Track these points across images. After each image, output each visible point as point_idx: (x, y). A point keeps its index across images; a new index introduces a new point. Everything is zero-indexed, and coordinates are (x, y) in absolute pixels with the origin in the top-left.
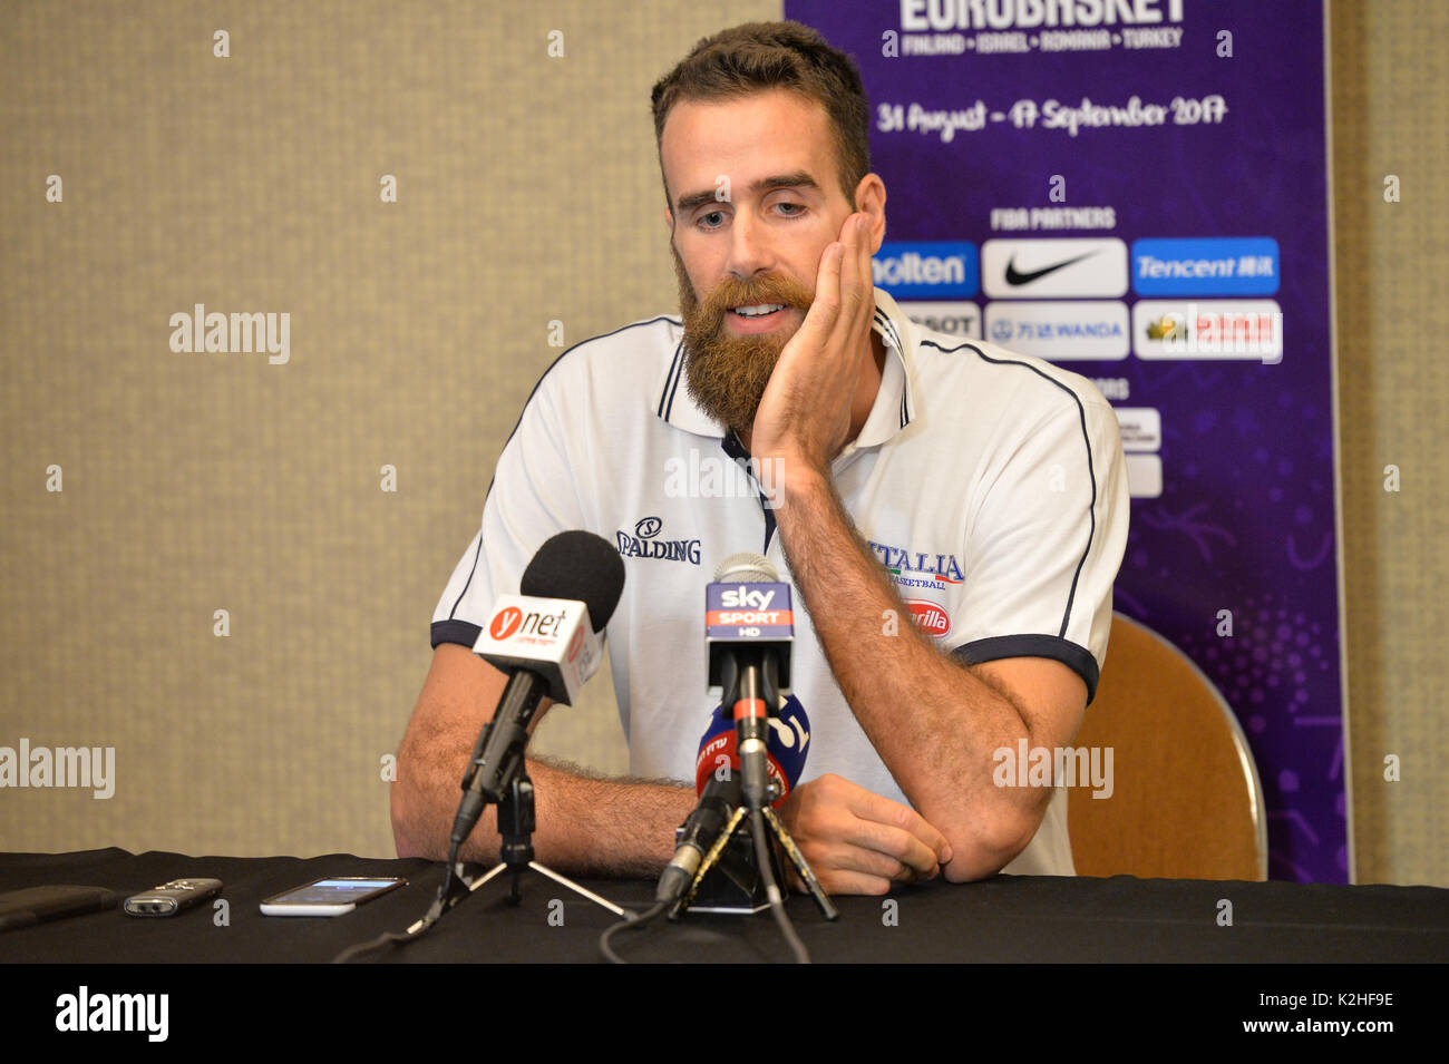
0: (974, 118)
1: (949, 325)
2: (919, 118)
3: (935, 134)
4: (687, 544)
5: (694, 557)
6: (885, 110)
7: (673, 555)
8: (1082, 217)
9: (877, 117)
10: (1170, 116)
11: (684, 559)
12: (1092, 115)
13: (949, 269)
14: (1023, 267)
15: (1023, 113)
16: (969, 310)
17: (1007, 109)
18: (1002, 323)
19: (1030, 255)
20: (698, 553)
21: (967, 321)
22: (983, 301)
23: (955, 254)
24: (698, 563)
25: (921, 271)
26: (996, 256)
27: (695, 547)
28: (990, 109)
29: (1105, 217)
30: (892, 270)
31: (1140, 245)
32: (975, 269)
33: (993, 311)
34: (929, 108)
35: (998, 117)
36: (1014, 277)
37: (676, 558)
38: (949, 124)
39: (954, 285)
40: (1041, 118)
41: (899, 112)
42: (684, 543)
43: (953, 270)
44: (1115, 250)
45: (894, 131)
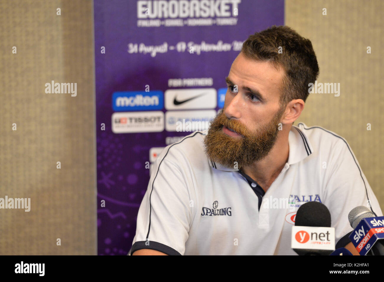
0: (163, 48)
1: (153, 120)
2: (143, 48)
3: (149, 54)
4: (226, 209)
5: (229, 213)
6: (131, 46)
7: (222, 214)
8: (201, 82)
9: (128, 48)
10: (232, 48)
11: (225, 215)
12: (205, 47)
13: (154, 100)
14: (179, 99)
15: (181, 47)
16: (160, 114)
17: (175, 45)
18: (172, 118)
19: (182, 95)
20: (230, 212)
21: (159, 118)
22: (164, 111)
23: (155, 95)
24: (231, 215)
25: (143, 101)
26: (170, 95)
27: (229, 210)
28: (169, 45)
29: (209, 81)
30: (132, 101)
31: (221, 91)
32: (162, 100)
33: (169, 115)
34: (147, 45)
35: (172, 48)
36: (176, 103)
37: (223, 215)
38: (154, 51)
39: (155, 106)
40: (187, 48)
41: (136, 46)
42: (225, 209)
43: (155, 101)
44: (212, 93)
45: (134, 53)
